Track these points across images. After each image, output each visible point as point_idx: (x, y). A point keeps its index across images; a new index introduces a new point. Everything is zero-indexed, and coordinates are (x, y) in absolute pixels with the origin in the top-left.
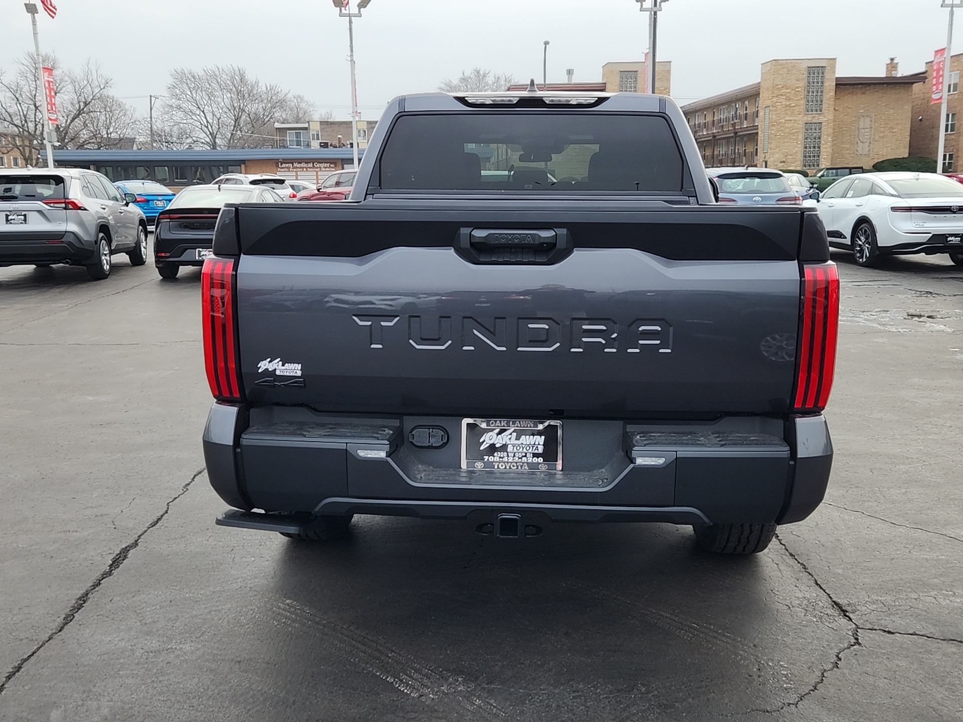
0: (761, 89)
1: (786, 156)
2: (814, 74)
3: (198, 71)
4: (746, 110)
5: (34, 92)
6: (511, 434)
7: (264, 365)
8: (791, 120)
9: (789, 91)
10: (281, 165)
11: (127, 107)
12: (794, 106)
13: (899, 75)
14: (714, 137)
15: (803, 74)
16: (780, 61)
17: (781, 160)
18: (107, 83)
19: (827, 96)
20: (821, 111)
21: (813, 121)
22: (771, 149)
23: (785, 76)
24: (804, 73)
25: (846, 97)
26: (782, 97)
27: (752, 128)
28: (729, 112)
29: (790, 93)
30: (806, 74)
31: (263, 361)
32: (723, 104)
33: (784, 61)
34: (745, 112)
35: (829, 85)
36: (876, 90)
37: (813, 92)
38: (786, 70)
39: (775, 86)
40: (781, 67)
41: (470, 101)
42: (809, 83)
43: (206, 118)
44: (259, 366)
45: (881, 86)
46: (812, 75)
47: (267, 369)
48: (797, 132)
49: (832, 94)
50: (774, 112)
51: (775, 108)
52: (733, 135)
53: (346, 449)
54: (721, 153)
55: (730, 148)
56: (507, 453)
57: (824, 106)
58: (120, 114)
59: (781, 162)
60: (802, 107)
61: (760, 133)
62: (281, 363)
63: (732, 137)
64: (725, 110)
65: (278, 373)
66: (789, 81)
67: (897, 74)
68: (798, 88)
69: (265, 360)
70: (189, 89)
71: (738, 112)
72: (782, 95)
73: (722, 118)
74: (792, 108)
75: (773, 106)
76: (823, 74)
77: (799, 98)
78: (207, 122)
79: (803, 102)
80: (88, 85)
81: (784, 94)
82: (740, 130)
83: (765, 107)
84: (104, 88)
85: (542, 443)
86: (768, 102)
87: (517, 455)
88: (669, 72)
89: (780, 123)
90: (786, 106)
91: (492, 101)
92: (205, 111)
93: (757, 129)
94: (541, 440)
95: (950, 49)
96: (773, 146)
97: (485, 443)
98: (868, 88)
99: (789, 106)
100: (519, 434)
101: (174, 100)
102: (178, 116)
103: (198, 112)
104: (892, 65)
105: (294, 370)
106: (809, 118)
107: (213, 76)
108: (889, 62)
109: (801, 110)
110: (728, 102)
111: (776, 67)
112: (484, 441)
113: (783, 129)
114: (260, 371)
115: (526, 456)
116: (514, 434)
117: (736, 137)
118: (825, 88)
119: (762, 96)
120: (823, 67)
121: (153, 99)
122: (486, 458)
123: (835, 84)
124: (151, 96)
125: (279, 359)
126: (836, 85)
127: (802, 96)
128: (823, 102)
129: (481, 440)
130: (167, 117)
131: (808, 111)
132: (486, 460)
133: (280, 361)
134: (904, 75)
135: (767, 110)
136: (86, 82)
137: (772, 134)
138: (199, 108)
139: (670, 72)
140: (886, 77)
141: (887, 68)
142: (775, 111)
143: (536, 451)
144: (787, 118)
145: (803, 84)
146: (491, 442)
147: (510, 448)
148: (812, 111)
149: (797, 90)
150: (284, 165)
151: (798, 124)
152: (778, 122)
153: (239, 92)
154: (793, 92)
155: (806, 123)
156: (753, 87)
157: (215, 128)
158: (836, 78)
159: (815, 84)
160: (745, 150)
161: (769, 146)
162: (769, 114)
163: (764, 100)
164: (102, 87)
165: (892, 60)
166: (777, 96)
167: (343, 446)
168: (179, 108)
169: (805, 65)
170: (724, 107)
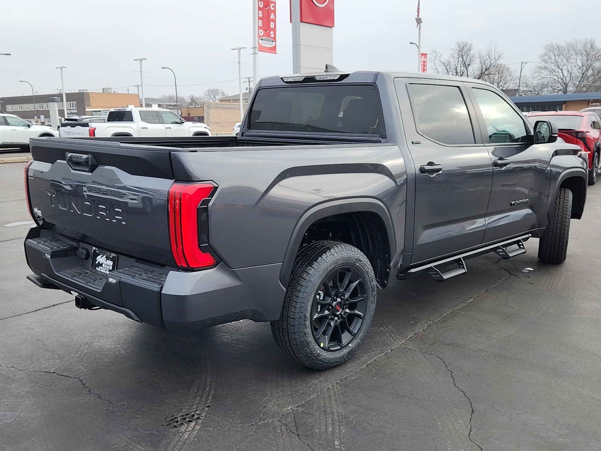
3: (562, 43)
5: (457, 65)
10: (592, 104)
11: (512, 70)
18: (500, 56)
43: (562, 73)
58: (507, 75)
70: (554, 55)
78: (563, 76)
80: (489, 58)
84: (498, 59)
92: (563, 69)
101: (543, 63)
102: (545, 73)
103: (557, 70)
107: (571, 47)
121: (523, 64)
124: (522, 63)
130: (536, 74)
136: (487, 57)
138: (559, 67)
150: (594, 104)
153: (588, 55)
157: (568, 79)
164: (496, 59)
168: (545, 68)
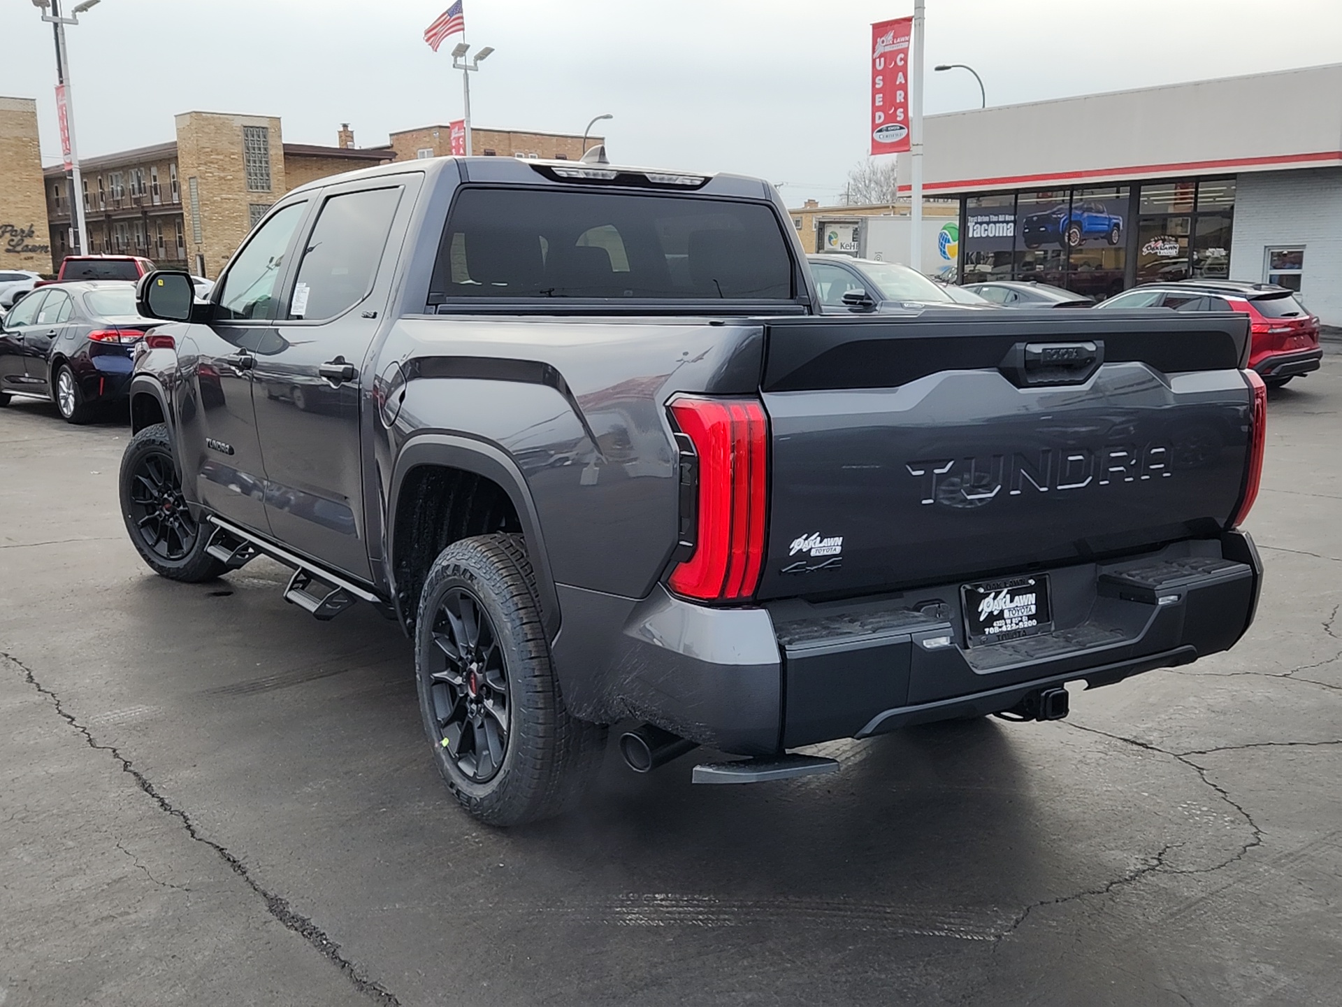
0: (179, 152)
1: (229, 249)
2: (253, 137)
4: (155, 180)
6: (1005, 597)
7: (799, 545)
8: (229, 199)
9: (221, 157)
12: (232, 180)
13: (357, 148)
14: (108, 216)
15: (238, 136)
16: (204, 115)
17: (224, 255)
19: (275, 169)
20: (269, 188)
21: (260, 202)
22: (206, 238)
23: (212, 135)
24: (240, 133)
25: (298, 171)
26: (213, 166)
27: (172, 207)
28: (127, 181)
29: (222, 160)
30: (242, 137)
31: (797, 538)
32: (114, 169)
33: (209, 115)
34: (153, 183)
35: (276, 154)
36: (335, 165)
37: (255, 162)
38: (212, 127)
39: (200, 150)
40: (206, 123)
41: (558, 173)
42: (248, 149)
44: (791, 547)
45: (341, 160)
46: (250, 138)
47: (801, 550)
48: (240, 216)
49: (281, 166)
50: (204, 187)
51: (204, 181)
52: (140, 215)
53: (912, 642)
54: (120, 241)
55: (136, 235)
56: (1005, 620)
57: (273, 182)
59: (223, 257)
60: (242, 181)
61: (185, 214)
62: (819, 538)
63: (138, 218)
64: (119, 178)
65: (813, 553)
66: (219, 144)
67: (353, 146)
68: (233, 154)
69: (800, 537)
71: (142, 182)
72: (212, 163)
73: (115, 189)
74: (228, 182)
75: (201, 177)
76: (265, 137)
77: (237, 168)
79: (243, 174)
81: (215, 161)
82: (152, 209)
83: (190, 178)
85: (1034, 602)
86: (193, 172)
87: (1013, 620)
88: (34, 114)
89: (215, 201)
90: (221, 178)
91: (586, 174)
93: (181, 209)
94: (1031, 598)
95: (469, 122)
96: (208, 234)
97: (983, 613)
98: (324, 162)
99: (223, 178)
100: (1013, 594)
104: (346, 133)
105: (833, 545)
106: (253, 198)
108: (342, 129)
109: (242, 185)
110: (124, 166)
111: (198, 121)
112: (982, 610)
113: (219, 210)
114: (792, 553)
115: (1021, 621)
116: (1008, 596)
117: (146, 218)
118: (270, 157)
119: (183, 162)
120: (263, 128)
122: (987, 630)
123: (282, 153)
125: (818, 534)
126: (285, 154)
127: (240, 167)
128: (271, 176)
129: (980, 610)
131: (251, 188)
132: (987, 633)
133: (818, 536)
134: (363, 148)
135: (193, 182)
137: (205, 217)
139: (36, 115)
140: (340, 149)
141: (340, 137)
142: (205, 184)
143: (1030, 613)
144: (224, 196)
145: (239, 149)
146: (989, 610)
147: (1006, 614)
148: (257, 188)
149: (232, 156)
151: (240, 205)
152: (212, 201)
154: (227, 159)
155: (251, 205)
156: (166, 147)
158: (284, 145)
159: (257, 151)
160: (161, 238)
161: (204, 233)
162: (197, 188)
163: (187, 166)
165: (345, 126)
166: (205, 164)
167: (907, 639)
169: (239, 123)
170: (116, 173)
